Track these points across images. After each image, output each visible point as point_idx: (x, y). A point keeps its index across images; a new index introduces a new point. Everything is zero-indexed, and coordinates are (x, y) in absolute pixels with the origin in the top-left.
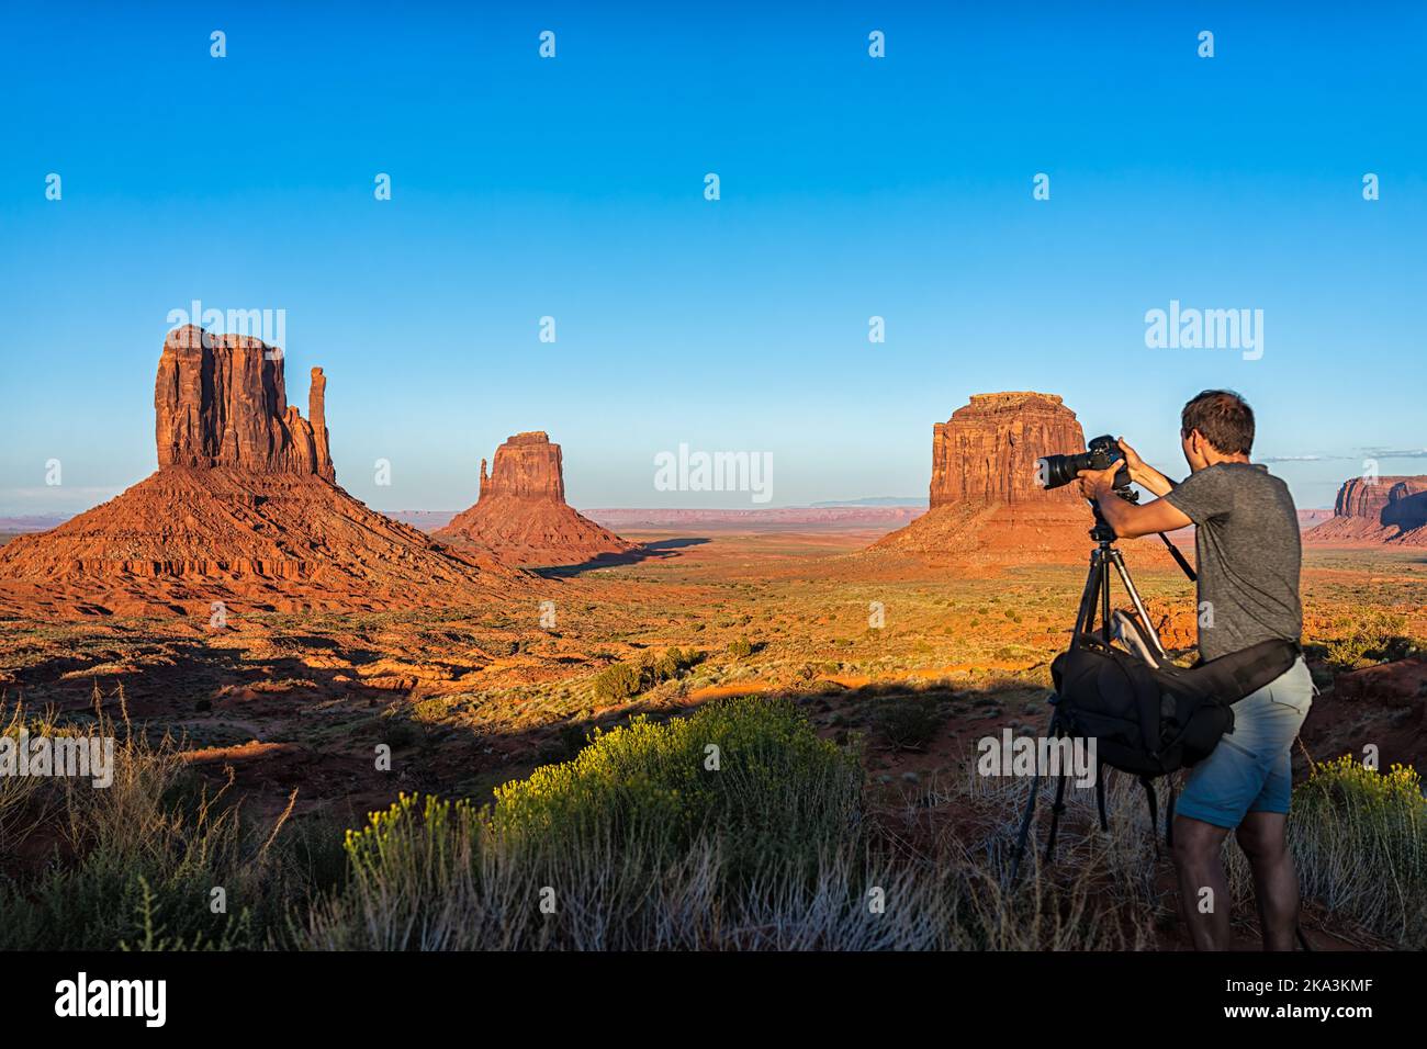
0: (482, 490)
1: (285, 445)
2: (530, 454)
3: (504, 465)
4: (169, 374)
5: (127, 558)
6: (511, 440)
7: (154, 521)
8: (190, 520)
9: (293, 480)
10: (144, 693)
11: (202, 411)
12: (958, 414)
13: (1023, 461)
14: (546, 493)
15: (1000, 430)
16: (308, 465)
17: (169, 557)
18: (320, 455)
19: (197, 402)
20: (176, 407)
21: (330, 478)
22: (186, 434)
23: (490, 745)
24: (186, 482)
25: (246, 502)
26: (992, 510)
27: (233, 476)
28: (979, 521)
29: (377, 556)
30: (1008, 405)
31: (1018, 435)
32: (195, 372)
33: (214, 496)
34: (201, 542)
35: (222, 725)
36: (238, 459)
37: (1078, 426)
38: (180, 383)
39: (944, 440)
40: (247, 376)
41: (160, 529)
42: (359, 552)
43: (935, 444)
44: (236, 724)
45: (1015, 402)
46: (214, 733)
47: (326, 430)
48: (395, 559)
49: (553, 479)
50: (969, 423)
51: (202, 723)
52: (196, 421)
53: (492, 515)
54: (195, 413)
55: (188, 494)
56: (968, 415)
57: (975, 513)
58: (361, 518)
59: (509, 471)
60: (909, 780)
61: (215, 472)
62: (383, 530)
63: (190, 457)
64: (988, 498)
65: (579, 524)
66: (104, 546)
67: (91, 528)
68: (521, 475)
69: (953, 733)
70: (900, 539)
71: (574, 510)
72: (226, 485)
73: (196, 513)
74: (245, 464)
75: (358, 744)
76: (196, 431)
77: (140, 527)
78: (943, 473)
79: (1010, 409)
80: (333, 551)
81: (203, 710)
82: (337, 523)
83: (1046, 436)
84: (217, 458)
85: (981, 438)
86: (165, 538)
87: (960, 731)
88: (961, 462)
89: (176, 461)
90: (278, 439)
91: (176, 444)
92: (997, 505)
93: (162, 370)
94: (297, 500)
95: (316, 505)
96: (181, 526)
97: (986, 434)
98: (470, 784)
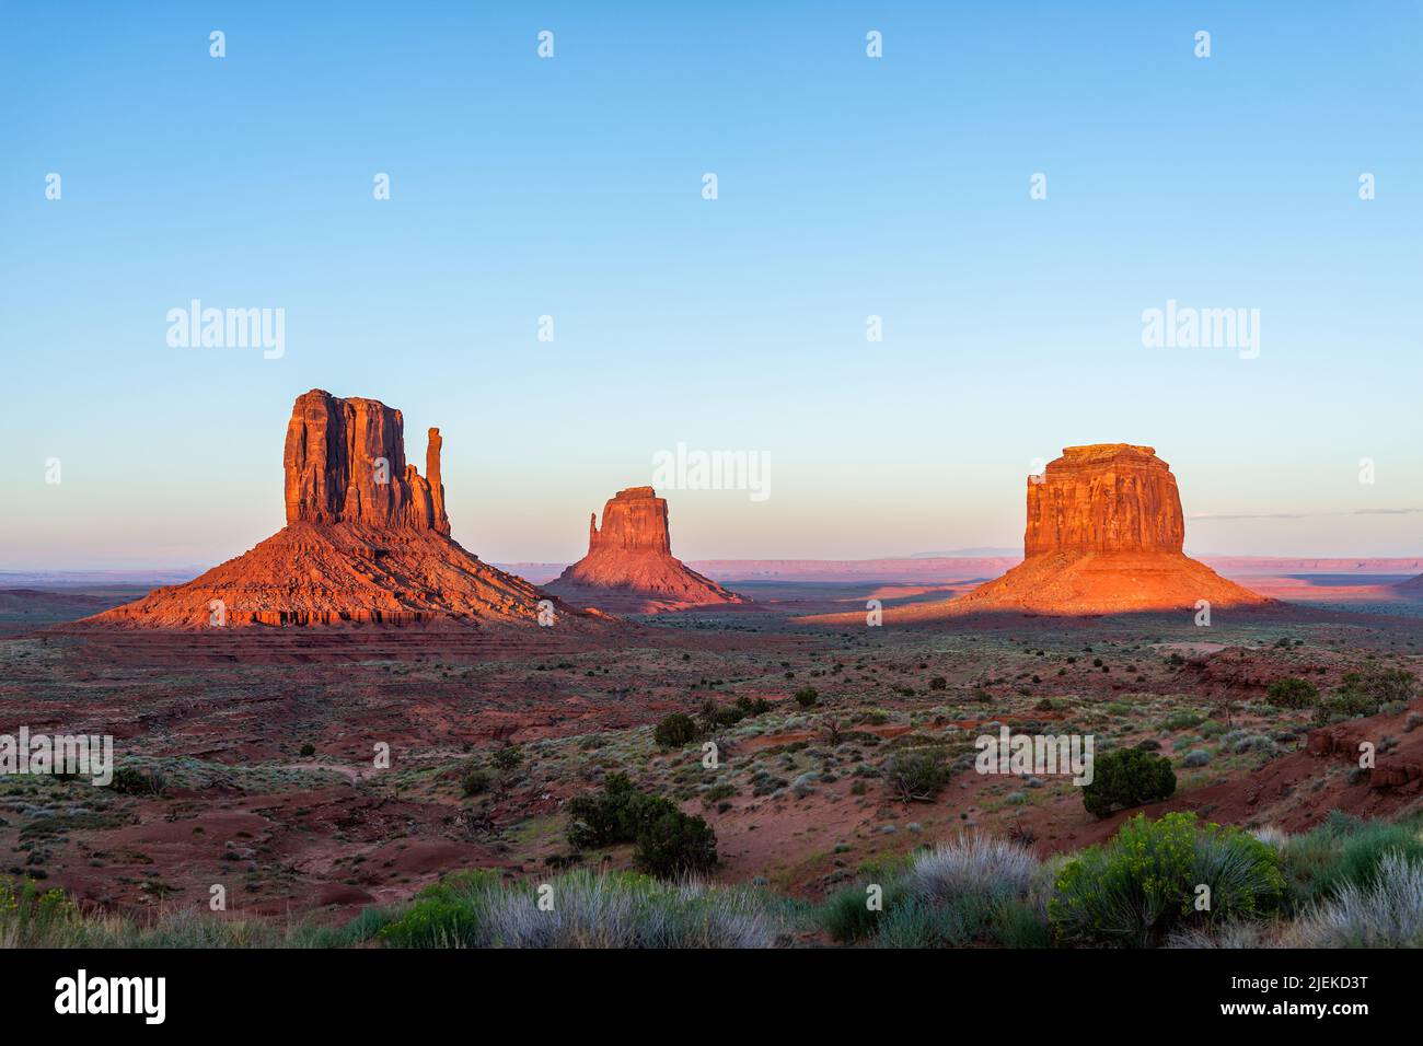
0: (591, 543)
1: (403, 502)
2: (637, 508)
3: (612, 519)
4: (297, 436)
5: (256, 609)
6: (620, 496)
7: (282, 573)
8: (315, 573)
9: (410, 534)
10: (256, 738)
11: (328, 469)
12: (1052, 467)
13: (1116, 512)
14: (652, 546)
15: (1092, 482)
16: (425, 520)
17: (295, 608)
18: (437, 511)
19: (323, 462)
20: (304, 467)
21: (445, 533)
22: (313, 492)
23: (548, 792)
24: (311, 536)
25: (367, 555)
26: (1086, 560)
27: (355, 531)
28: (1071, 572)
29: (489, 607)
30: (1100, 457)
31: (1111, 486)
32: (321, 434)
33: (337, 550)
34: (324, 594)
35: (322, 769)
36: (360, 514)
37: (1172, 477)
38: (308, 444)
39: (1037, 492)
40: (369, 437)
41: (287, 581)
42: (472, 603)
43: (1029, 495)
44: (335, 768)
45: (1108, 454)
46: (312, 777)
47: (442, 486)
48: (505, 610)
49: (660, 532)
50: (1062, 475)
51: (304, 767)
52: (321, 479)
53: (601, 567)
54: (321, 472)
55: (313, 548)
56: (1061, 467)
57: (1070, 563)
58: (473, 570)
59: (618, 524)
60: (911, 830)
61: (339, 528)
62: (495, 582)
63: (316, 514)
64: (1082, 550)
65: (684, 575)
66: (236, 597)
67: (223, 581)
68: (629, 529)
69: (964, 785)
70: (995, 589)
71: (680, 562)
72: (348, 540)
73: (322, 566)
74: (366, 519)
75: (439, 789)
76: (321, 489)
77: (269, 580)
78: (1037, 524)
79: (1103, 461)
80: (448, 601)
81: (308, 755)
82: (451, 575)
83: (1139, 487)
84: (341, 514)
85: (1074, 489)
86: (291, 590)
87: (972, 782)
88: (1054, 513)
89: (303, 517)
90: (398, 495)
91: (303, 502)
92: (1091, 555)
93: (290, 432)
94: (414, 553)
95: (432, 558)
96: (306, 579)
97: (1079, 485)
98: (518, 829)
